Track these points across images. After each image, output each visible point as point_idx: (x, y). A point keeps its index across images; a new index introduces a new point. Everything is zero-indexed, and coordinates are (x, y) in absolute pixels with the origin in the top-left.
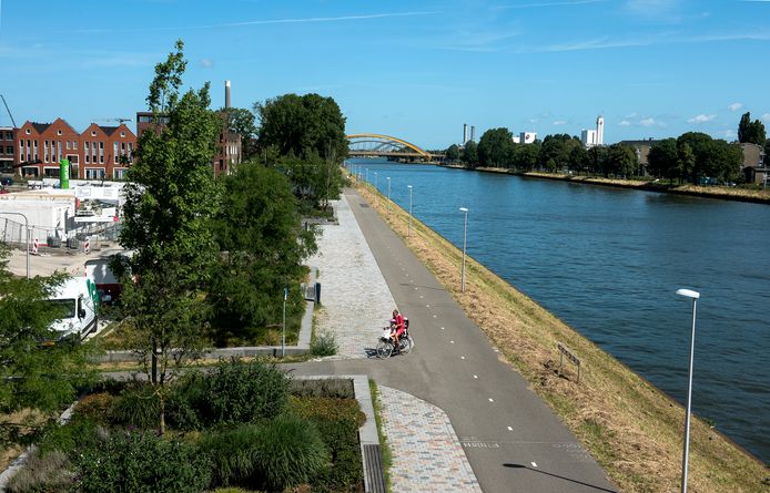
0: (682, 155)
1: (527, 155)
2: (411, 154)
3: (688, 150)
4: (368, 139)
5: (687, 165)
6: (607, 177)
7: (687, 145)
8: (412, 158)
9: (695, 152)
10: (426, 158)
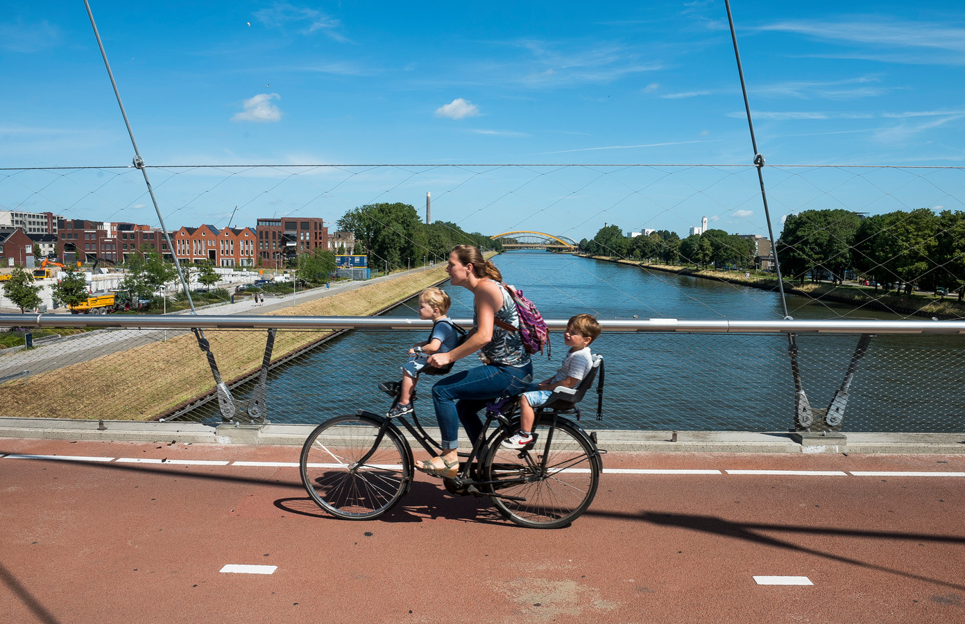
0: (701, 247)
1: (620, 246)
2: (559, 246)
3: (707, 243)
4: (526, 235)
5: (705, 255)
6: (667, 264)
7: (706, 240)
8: (560, 249)
9: (712, 245)
10: (569, 249)
